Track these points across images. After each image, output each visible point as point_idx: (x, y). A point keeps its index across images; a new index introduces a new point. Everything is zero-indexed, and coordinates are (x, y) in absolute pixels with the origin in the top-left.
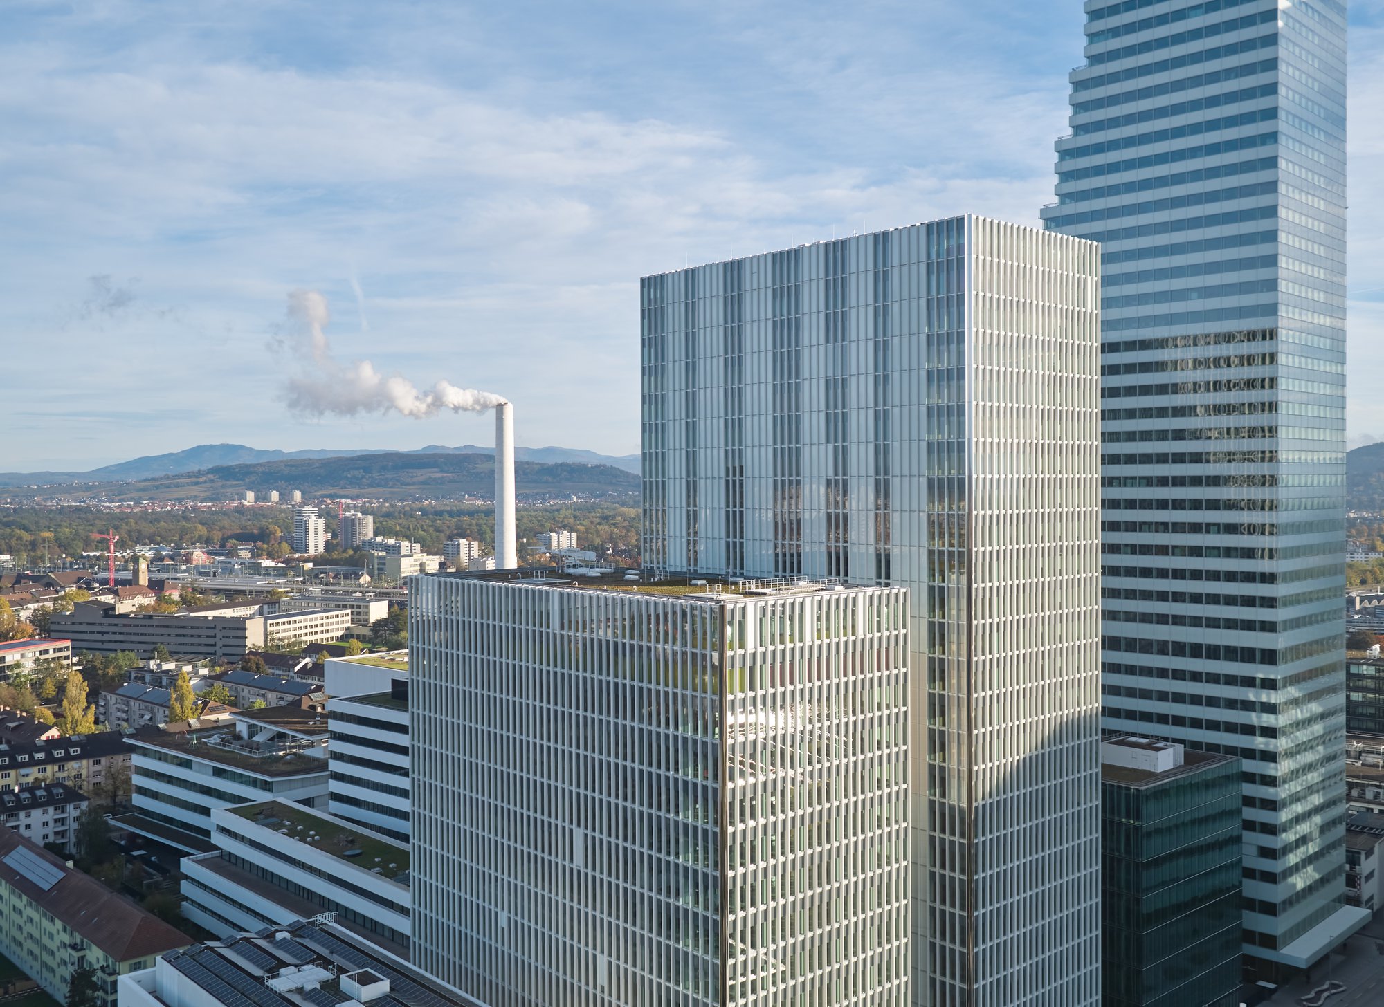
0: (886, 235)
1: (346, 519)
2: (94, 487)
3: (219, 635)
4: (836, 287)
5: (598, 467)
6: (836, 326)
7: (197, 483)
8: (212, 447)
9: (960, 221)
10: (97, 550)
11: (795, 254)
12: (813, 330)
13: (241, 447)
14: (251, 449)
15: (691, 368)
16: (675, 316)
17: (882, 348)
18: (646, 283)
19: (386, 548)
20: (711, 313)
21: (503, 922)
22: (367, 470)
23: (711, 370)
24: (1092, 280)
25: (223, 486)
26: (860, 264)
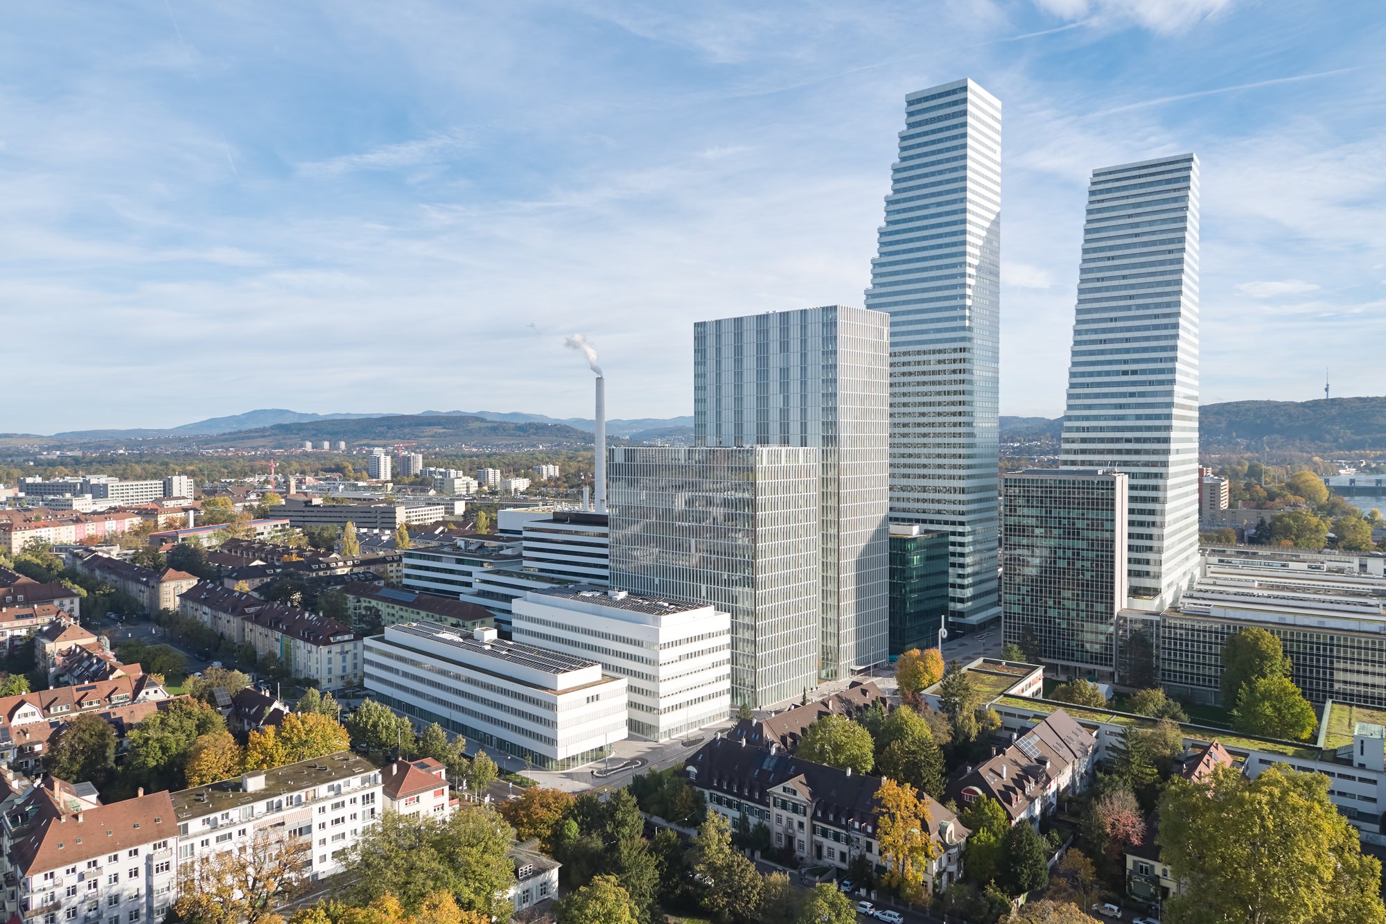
0: (805, 310)
1: (404, 457)
2: (185, 439)
3: (379, 517)
4: (785, 330)
5: (556, 425)
6: (784, 346)
7: (264, 436)
8: (265, 411)
9: (836, 307)
10: (228, 477)
11: (766, 316)
12: (774, 347)
13: (288, 411)
14: (294, 413)
15: (719, 363)
16: (711, 341)
17: (804, 356)
18: (696, 325)
19: (441, 473)
20: (728, 340)
21: (657, 582)
22: (389, 427)
23: (728, 364)
24: (886, 330)
25: (284, 439)
26: (795, 322)
